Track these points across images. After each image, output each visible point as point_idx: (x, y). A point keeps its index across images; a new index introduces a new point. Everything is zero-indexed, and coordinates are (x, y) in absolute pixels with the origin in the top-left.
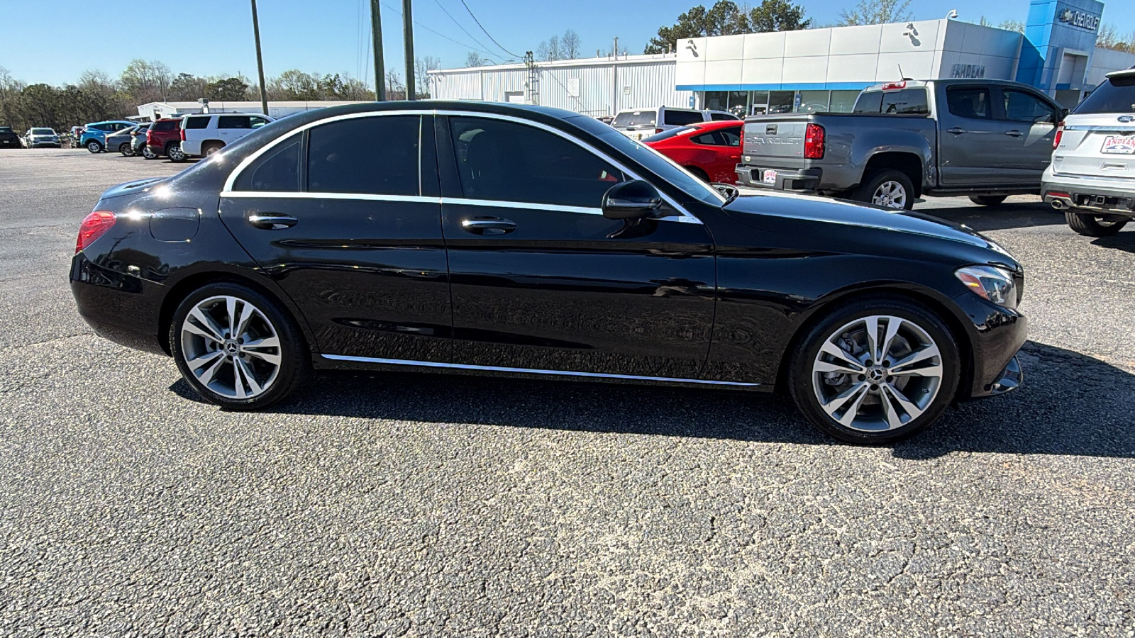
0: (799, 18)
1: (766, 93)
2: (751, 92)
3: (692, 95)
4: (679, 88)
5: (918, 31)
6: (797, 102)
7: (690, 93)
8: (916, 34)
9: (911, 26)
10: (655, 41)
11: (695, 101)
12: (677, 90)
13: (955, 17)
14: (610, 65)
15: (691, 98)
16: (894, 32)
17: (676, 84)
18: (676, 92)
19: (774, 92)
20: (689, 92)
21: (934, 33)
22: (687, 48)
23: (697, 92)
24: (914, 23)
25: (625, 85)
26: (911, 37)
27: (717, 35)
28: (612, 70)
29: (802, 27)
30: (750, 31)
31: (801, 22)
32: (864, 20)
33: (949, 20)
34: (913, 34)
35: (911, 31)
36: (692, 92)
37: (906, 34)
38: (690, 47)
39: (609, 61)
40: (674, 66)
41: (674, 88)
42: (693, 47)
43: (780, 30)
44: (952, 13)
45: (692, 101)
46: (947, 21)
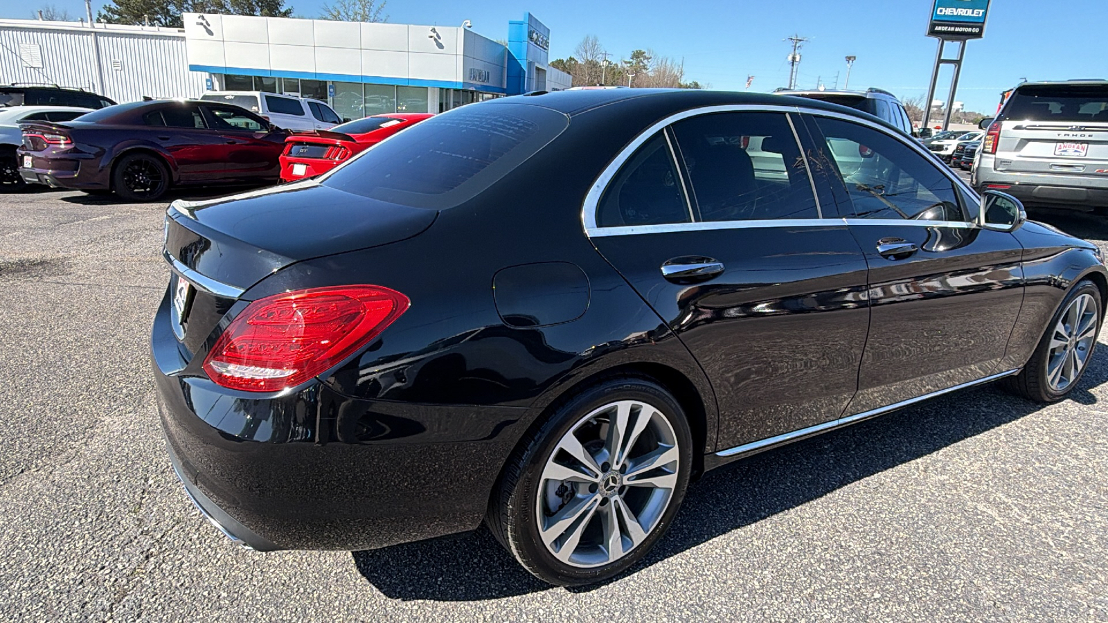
0: (280, 5)
1: (296, 81)
2: (280, 79)
3: (208, 77)
4: (193, 68)
5: (440, 36)
6: (330, 92)
7: (206, 75)
8: (440, 38)
9: (433, 30)
10: (110, 9)
11: (212, 84)
12: (191, 70)
13: (470, 27)
14: (88, 33)
15: (207, 80)
16: (421, 33)
17: (189, 64)
18: (191, 72)
19: (304, 80)
20: (203, 73)
21: (454, 38)
22: (197, 24)
23: (214, 74)
24: (436, 28)
25: (113, 59)
26: (435, 39)
27: (189, 12)
28: (91, 38)
29: (286, 14)
30: (228, 12)
31: (283, 10)
32: (346, 16)
33: (465, 29)
34: (436, 38)
35: (435, 35)
36: (207, 74)
37: (431, 37)
38: (202, 24)
39: (83, 27)
40: (183, 43)
41: (187, 68)
42: (205, 24)
43: (262, 15)
44: (467, 23)
45: (209, 84)
46: (463, 30)
